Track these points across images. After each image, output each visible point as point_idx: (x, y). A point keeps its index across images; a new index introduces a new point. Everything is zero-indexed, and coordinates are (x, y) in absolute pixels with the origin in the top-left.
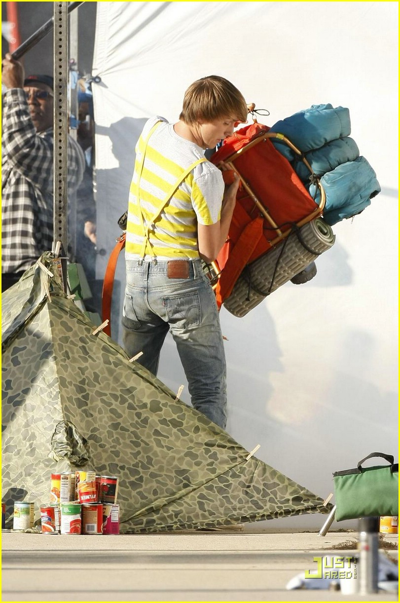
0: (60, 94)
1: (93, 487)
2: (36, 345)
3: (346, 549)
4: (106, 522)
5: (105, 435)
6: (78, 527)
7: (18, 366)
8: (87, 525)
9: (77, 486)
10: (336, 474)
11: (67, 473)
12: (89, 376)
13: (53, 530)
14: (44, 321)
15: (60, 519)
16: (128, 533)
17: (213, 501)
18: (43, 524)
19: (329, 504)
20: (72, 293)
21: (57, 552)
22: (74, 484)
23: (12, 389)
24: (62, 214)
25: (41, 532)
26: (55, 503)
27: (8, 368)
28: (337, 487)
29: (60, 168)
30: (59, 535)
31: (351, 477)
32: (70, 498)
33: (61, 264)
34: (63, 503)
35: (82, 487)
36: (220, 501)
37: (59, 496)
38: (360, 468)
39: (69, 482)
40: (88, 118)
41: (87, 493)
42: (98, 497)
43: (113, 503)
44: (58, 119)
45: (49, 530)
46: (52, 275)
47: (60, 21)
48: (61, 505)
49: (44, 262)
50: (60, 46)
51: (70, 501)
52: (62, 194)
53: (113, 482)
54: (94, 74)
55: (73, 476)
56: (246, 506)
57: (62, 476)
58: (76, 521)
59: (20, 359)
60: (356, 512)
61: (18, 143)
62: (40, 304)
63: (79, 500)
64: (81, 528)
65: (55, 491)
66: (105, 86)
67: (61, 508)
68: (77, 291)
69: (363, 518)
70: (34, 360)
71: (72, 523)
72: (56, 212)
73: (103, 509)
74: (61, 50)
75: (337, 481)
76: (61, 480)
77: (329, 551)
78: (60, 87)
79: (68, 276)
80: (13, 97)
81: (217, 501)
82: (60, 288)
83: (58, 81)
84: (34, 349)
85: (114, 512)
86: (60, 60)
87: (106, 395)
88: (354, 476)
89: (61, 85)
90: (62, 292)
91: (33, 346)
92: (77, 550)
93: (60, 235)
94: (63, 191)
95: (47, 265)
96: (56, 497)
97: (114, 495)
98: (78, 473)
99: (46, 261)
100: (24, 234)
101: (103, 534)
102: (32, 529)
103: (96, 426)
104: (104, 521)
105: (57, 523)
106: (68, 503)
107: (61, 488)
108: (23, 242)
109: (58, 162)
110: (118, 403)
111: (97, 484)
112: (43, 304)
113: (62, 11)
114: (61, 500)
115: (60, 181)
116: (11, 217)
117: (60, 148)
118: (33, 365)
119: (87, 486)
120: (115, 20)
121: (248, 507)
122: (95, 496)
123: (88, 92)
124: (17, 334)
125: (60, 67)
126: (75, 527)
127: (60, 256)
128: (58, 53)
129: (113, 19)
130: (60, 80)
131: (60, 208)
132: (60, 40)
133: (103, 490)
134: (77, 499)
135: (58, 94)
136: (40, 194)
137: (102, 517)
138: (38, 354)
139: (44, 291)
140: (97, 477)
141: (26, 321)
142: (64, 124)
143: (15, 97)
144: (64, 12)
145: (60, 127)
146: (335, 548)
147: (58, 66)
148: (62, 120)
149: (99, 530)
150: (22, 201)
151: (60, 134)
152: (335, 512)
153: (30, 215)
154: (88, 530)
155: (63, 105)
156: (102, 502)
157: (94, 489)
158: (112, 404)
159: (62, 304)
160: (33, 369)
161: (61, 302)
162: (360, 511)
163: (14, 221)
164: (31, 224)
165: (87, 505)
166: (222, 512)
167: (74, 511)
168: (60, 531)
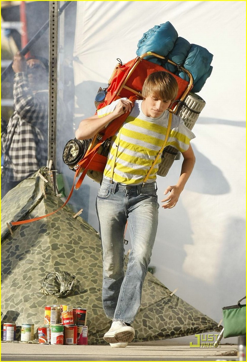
0: (53, 67)
1: (71, 315)
2: (36, 225)
3: (230, 356)
4: (79, 337)
5: (88, 272)
6: (62, 340)
7: (23, 237)
8: (67, 339)
9: (61, 314)
10: (224, 308)
11: (55, 306)
12: (74, 238)
13: (46, 342)
14: (42, 210)
15: (50, 335)
16: (93, 344)
17: (152, 319)
18: (39, 338)
19: (221, 326)
20: (59, 193)
21: (48, 356)
22: (59, 313)
23: (19, 250)
24: (54, 143)
25: (38, 343)
26: (47, 325)
27: (18, 239)
28: (225, 317)
29: (53, 114)
30: (49, 345)
31: (233, 310)
32: (57, 321)
33: (52, 174)
34: (52, 325)
35: (64, 315)
36: (157, 319)
37: (49, 321)
38: (239, 304)
39: (56, 311)
40: (70, 83)
41: (68, 319)
42: (74, 321)
43: (84, 325)
44: (52, 83)
45: (43, 342)
46: (47, 181)
47: (53, 22)
48: (51, 326)
49: (42, 173)
50: (53, 38)
51: (57, 323)
52: (54, 130)
53: (84, 312)
54: (74, 55)
55: (59, 308)
56: (174, 321)
57: (52, 308)
58: (60, 336)
59: (25, 233)
60: (237, 333)
61: (23, 103)
62: (39, 199)
63: (62, 323)
64: (63, 341)
65: (48, 317)
66: (82, 63)
67: (51, 328)
68: (62, 192)
69: (241, 336)
70: (34, 233)
71: (57, 337)
72: (49, 142)
73: (78, 329)
74: (53, 40)
75: (225, 312)
76: (51, 310)
77: (219, 357)
78: (53, 63)
79: (57, 182)
80: (19, 77)
81: (155, 319)
82: (52, 190)
83: (52, 60)
84: (35, 227)
85: (84, 331)
86: (53, 46)
87: (87, 248)
88: (235, 309)
89: (53, 62)
90: (53, 192)
91: (33, 225)
92: (61, 355)
93: (52, 156)
94: (54, 129)
95: (44, 175)
96: (48, 321)
97: (84, 320)
98: (62, 306)
99: (43, 173)
100: (30, 156)
101: (77, 345)
102: (33, 341)
103: (81, 267)
104: (78, 336)
105: (48, 338)
106: (55, 325)
107: (51, 315)
108: (30, 162)
109: (51, 110)
110: (95, 252)
111: (74, 313)
112: (41, 199)
113: (55, 15)
114: (51, 322)
115: (52, 122)
116: (21, 146)
117: (53, 101)
118: (34, 236)
119: (67, 314)
120: (87, 22)
121: (175, 322)
122: (72, 321)
123: (70, 66)
124: (25, 218)
125: (53, 50)
126: (60, 340)
127: (52, 169)
128: (52, 42)
129: (87, 21)
130: (53, 59)
131: (52, 139)
132: (53, 33)
133: (78, 317)
134: (61, 323)
135: (52, 67)
136: (39, 131)
137: (77, 334)
138: (37, 230)
139: (42, 191)
140: (74, 308)
141: (30, 210)
142: (55, 87)
143: (21, 77)
144: (55, 16)
145: (53, 89)
146: (223, 355)
147: (52, 50)
148: (54, 84)
149: (75, 342)
150: (28, 136)
151: (53, 93)
152: (223, 332)
153: (33, 145)
154: (68, 342)
155: (55, 74)
156: (77, 324)
157: (72, 316)
158: (91, 252)
159: (53, 199)
160: (33, 239)
161: (52, 198)
162: (239, 332)
163: (23, 148)
164: (34, 150)
165: (67, 326)
166: (157, 327)
167: (59, 330)
168: (50, 343)
